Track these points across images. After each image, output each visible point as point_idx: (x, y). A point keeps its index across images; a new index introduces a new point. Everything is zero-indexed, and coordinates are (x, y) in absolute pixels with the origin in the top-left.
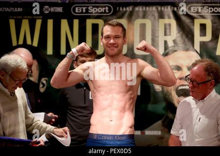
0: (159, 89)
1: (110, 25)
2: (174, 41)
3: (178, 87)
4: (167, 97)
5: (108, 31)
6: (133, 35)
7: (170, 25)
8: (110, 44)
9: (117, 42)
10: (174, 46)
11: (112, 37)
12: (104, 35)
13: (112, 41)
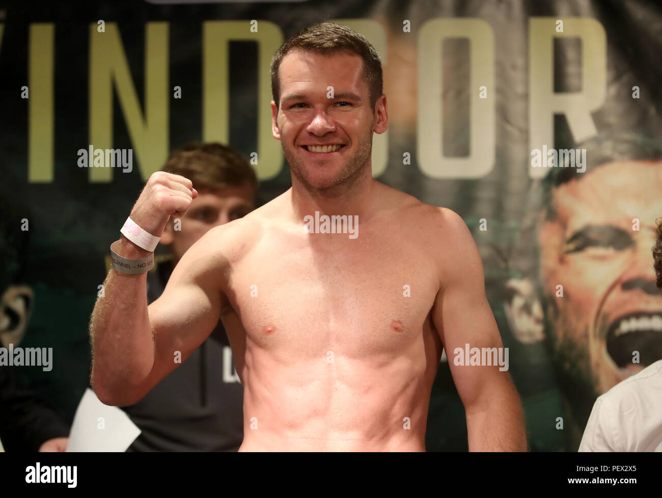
0: (531, 334)
1: (309, 47)
2: (598, 117)
3: (616, 324)
4: (567, 366)
5: (300, 78)
6: (414, 92)
7: (578, 43)
8: (311, 133)
9: (343, 123)
10: (597, 140)
11: (319, 106)
12: (285, 95)
13: (318, 122)
